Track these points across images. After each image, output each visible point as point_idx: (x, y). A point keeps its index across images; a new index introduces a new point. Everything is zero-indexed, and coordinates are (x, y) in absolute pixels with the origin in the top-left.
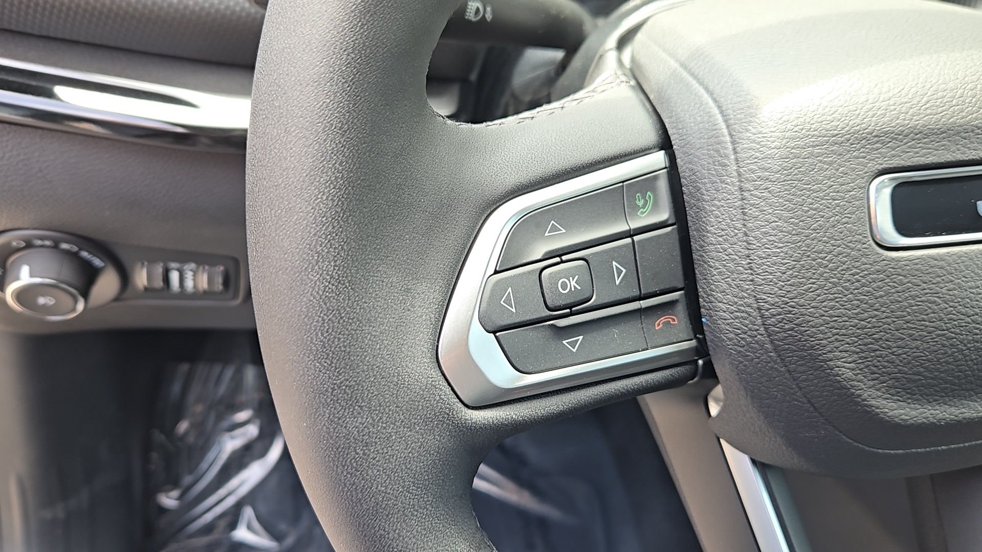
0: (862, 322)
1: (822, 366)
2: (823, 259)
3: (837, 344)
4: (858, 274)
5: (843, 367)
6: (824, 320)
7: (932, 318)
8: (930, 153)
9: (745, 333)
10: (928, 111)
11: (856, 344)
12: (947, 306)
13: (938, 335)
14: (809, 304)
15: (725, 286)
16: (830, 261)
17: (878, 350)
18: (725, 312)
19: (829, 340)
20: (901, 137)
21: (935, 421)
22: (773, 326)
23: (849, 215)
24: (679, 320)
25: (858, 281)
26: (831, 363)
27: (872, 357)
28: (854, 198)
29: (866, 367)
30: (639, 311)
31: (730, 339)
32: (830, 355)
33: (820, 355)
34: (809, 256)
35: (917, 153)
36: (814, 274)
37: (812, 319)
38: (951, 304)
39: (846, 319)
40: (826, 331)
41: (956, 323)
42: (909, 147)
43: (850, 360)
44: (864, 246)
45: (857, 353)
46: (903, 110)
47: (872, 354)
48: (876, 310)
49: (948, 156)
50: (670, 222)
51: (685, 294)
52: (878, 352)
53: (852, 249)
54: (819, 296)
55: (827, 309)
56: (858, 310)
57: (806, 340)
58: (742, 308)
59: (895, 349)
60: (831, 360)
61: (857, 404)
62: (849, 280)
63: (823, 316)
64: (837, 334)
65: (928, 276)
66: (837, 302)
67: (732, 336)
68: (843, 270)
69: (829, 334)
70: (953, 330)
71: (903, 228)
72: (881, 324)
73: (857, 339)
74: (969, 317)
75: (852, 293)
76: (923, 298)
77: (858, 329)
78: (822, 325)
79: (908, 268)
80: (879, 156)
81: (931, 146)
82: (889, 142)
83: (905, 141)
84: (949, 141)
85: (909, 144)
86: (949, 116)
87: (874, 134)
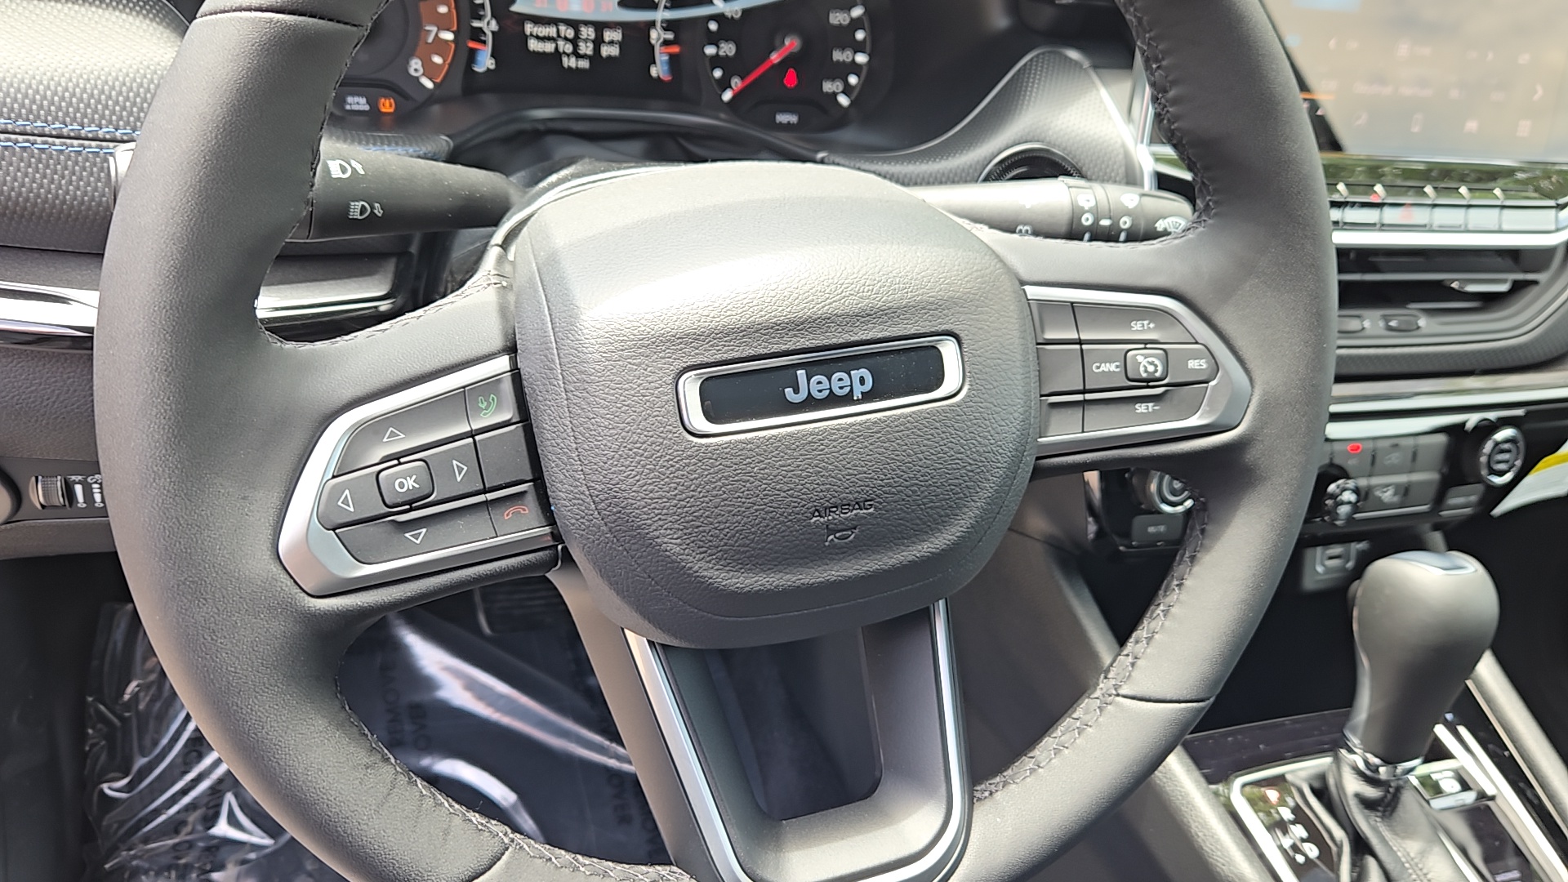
0: (682, 503)
1: (651, 544)
2: (639, 448)
3: (661, 523)
4: (672, 460)
5: (671, 543)
6: (646, 503)
7: (748, 495)
8: (732, 350)
9: (584, 518)
10: (729, 313)
11: (679, 522)
12: (760, 483)
13: (757, 510)
14: (631, 489)
15: (562, 477)
16: (645, 450)
17: (701, 526)
18: (565, 500)
19: (653, 519)
20: (702, 337)
21: (772, 588)
22: (605, 510)
23: (659, 409)
24: (529, 510)
25: (672, 466)
26: (659, 540)
27: (696, 532)
28: (662, 393)
29: (693, 542)
30: (486, 503)
31: (573, 525)
32: (655, 533)
33: (647, 534)
34: (625, 447)
35: (719, 350)
36: (632, 462)
37: (634, 502)
38: (764, 482)
39: (665, 500)
40: (650, 512)
41: (772, 498)
42: (711, 346)
43: (675, 536)
44: (676, 435)
45: (682, 530)
46: (706, 313)
47: (696, 530)
48: (693, 491)
49: (750, 351)
50: (514, 421)
51: (534, 485)
52: (701, 529)
53: (664, 438)
54: (638, 481)
55: (647, 493)
56: (676, 492)
57: (633, 521)
58: (577, 496)
59: (717, 525)
60: (658, 537)
61: (690, 575)
62: (664, 466)
63: (645, 498)
64: (660, 514)
65: (738, 458)
66: (656, 486)
67: (573, 521)
68: (657, 457)
69: (652, 515)
70: (770, 504)
71: (711, 415)
72: (698, 503)
73: (679, 518)
74: (784, 492)
75: (668, 477)
76: (736, 478)
77: (679, 508)
78: (645, 507)
79: (718, 452)
80: (684, 355)
81: (732, 343)
82: (691, 343)
83: (707, 341)
84: (750, 338)
85: (711, 343)
86: (748, 316)
87: (677, 336)
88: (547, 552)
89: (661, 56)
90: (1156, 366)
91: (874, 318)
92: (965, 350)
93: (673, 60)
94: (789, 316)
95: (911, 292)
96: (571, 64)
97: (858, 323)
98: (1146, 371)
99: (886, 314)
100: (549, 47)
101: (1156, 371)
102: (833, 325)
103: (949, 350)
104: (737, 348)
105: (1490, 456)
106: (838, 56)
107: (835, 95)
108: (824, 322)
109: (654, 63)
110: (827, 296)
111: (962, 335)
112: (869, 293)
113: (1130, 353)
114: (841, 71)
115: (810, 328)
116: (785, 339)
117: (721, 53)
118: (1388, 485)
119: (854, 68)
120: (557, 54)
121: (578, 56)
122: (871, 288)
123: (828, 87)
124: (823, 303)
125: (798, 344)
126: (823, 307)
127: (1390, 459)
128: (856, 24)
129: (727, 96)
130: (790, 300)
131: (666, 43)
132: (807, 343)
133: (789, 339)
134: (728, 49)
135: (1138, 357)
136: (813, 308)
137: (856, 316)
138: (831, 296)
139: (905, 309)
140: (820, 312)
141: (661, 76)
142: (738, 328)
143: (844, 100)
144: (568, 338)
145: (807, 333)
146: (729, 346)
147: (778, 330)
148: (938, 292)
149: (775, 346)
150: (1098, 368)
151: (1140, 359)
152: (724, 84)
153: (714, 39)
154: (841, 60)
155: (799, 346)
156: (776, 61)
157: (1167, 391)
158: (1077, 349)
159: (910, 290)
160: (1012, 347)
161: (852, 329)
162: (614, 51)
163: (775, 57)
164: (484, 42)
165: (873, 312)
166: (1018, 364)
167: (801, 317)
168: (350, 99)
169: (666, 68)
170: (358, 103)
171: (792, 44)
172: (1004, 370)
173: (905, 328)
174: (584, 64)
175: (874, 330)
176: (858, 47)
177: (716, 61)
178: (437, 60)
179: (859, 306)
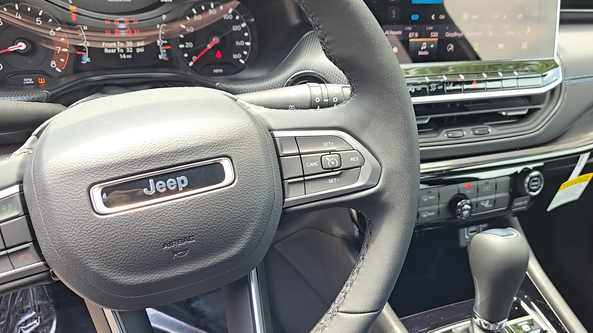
0: (96, 246)
1: (85, 267)
2: (72, 223)
3: (87, 256)
4: (89, 227)
5: (94, 265)
6: (79, 248)
7: (129, 240)
8: (114, 173)
9: (53, 257)
10: (112, 156)
11: (96, 255)
12: (134, 234)
13: (134, 246)
14: (71, 242)
15: (42, 239)
16: (75, 224)
17: (108, 256)
18: (45, 249)
19: (83, 255)
20: (99, 169)
21: (149, 281)
22: (61, 253)
23: (80, 204)
24: (32, 254)
25: (89, 230)
26: (88, 265)
27: (106, 259)
28: (82, 196)
29: (105, 264)
30: (8, 254)
31: (50, 260)
32: (86, 262)
33: (82, 262)
34: (66, 223)
35: (108, 174)
36: (70, 230)
37: (73, 248)
38: (136, 233)
39: (88, 246)
40: (81, 252)
41: (141, 240)
42: (104, 172)
43: (96, 262)
44: (89, 215)
45: (98, 259)
46: (100, 158)
47: (105, 258)
48: (101, 240)
49: (124, 173)
50: (21, 215)
51: (33, 243)
52: (108, 257)
53: (84, 217)
54: (74, 238)
55: (79, 243)
56: (93, 241)
57: (74, 257)
58: (49, 247)
59: (116, 255)
60: (87, 263)
61: (106, 279)
62: (86, 230)
63: (78, 246)
64: (87, 252)
65: (122, 223)
66: (83, 240)
67: (50, 259)
68: (82, 226)
69: (83, 253)
70: (141, 243)
71: (107, 204)
72: (104, 246)
73: (96, 253)
74: (147, 237)
75: (88, 235)
76: (122, 232)
77: (95, 249)
78: (78, 250)
79: (111, 221)
80: (91, 178)
81: (114, 170)
82: (94, 172)
83: (102, 170)
84: (123, 167)
85: (104, 171)
86: (121, 157)
87: (87, 170)
88: (45, 274)
89: (163, 51)
90: (335, 162)
91: (185, 153)
92: (234, 163)
93: (168, 52)
94: (141, 156)
95: (204, 139)
96: (123, 57)
97: (177, 155)
98: (331, 164)
99: (191, 150)
100: (114, 51)
101: (335, 163)
102: (164, 157)
103: (226, 163)
104: (117, 172)
105: (529, 183)
106: (238, 43)
107: (238, 59)
108: (160, 156)
109: (160, 54)
110: (161, 144)
111: (232, 156)
112: (182, 141)
113: (323, 157)
114: (240, 50)
115: (153, 160)
116: (140, 166)
117: (187, 47)
118: (486, 200)
119: (245, 48)
120: (117, 54)
121: (127, 54)
122: (183, 139)
123: (235, 56)
124: (159, 148)
125: (148, 168)
126: (159, 150)
127: (486, 189)
128: (244, 30)
129: (191, 64)
130: (142, 148)
131: (164, 45)
132: (152, 167)
133: (143, 166)
134: (189, 45)
135: (327, 158)
136: (154, 150)
137: (176, 152)
138: (163, 144)
139: (201, 147)
140: (157, 152)
141: (164, 58)
142: (117, 163)
143: (242, 61)
144: (38, 175)
145: (151, 162)
146: (113, 172)
147: (137, 162)
148: (218, 138)
149: (136, 170)
150: (309, 165)
151: (328, 159)
152: (189, 59)
153: (183, 41)
154: (240, 45)
155: (148, 169)
156: (210, 48)
157: (341, 172)
158: (299, 157)
159: (203, 138)
160: (259, 159)
161: (174, 158)
162: (142, 50)
163: (209, 46)
164: (85, 52)
165: (184, 150)
166: (263, 167)
167: (148, 155)
168: (25, 80)
169: (165, 55)
170: (28, 81)
171: (216, 41)
172: (256, 170)
173: (202, 156)
174: (129, 57)
175: (186, 158)
176: (246, 39)
177: (184, 50)
178: (62, 60)
179: (177, 148)
